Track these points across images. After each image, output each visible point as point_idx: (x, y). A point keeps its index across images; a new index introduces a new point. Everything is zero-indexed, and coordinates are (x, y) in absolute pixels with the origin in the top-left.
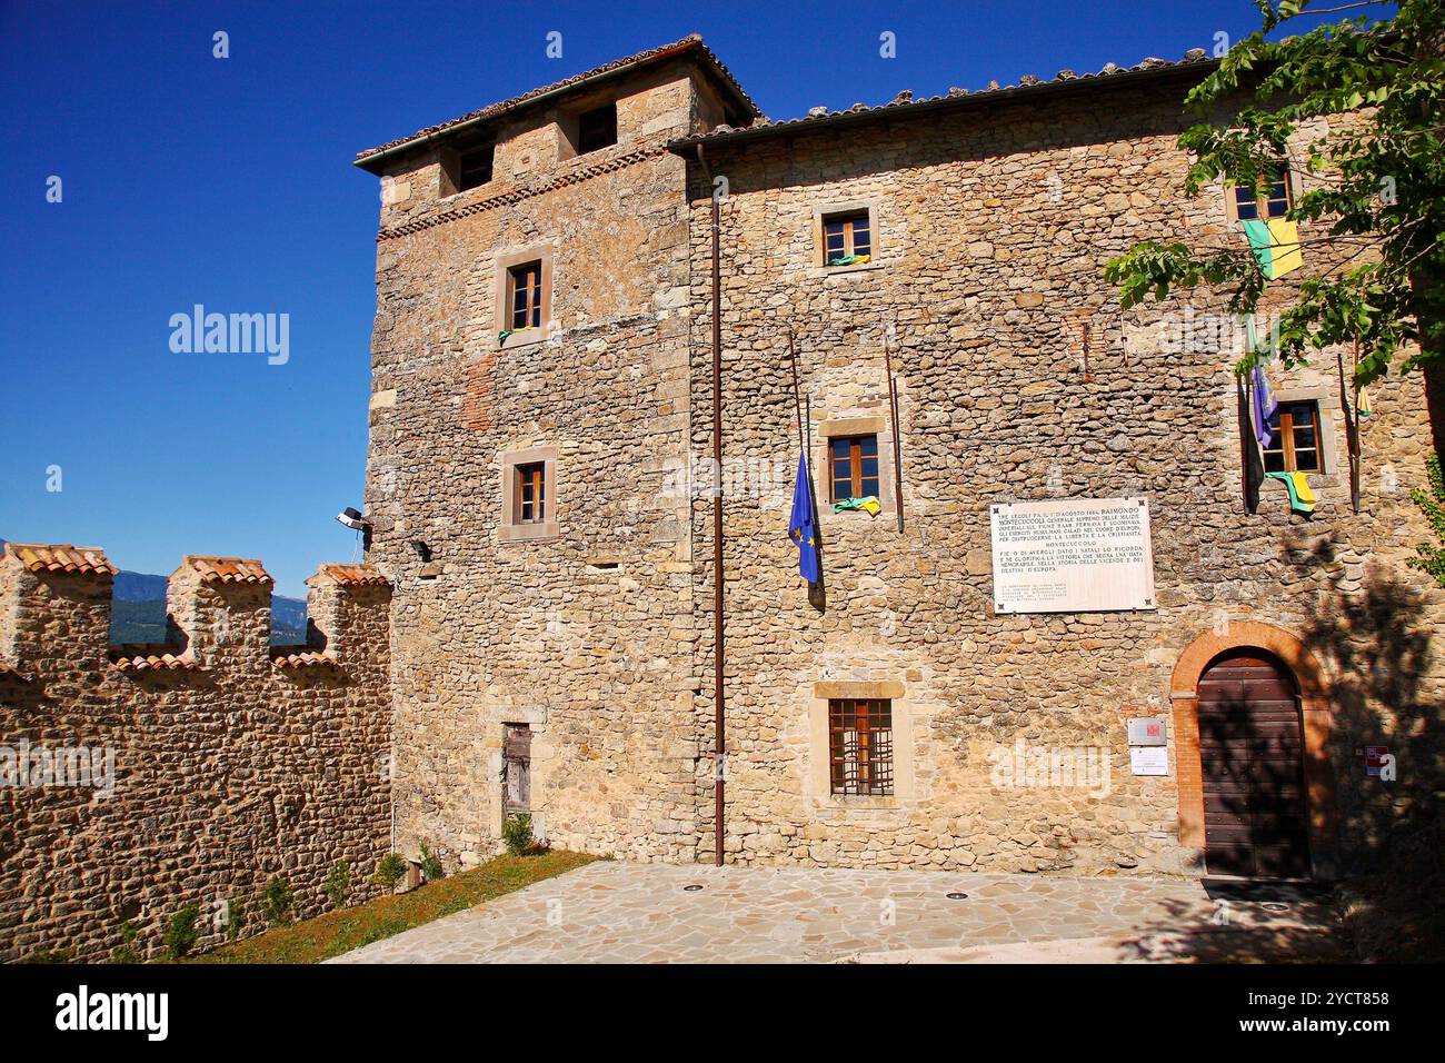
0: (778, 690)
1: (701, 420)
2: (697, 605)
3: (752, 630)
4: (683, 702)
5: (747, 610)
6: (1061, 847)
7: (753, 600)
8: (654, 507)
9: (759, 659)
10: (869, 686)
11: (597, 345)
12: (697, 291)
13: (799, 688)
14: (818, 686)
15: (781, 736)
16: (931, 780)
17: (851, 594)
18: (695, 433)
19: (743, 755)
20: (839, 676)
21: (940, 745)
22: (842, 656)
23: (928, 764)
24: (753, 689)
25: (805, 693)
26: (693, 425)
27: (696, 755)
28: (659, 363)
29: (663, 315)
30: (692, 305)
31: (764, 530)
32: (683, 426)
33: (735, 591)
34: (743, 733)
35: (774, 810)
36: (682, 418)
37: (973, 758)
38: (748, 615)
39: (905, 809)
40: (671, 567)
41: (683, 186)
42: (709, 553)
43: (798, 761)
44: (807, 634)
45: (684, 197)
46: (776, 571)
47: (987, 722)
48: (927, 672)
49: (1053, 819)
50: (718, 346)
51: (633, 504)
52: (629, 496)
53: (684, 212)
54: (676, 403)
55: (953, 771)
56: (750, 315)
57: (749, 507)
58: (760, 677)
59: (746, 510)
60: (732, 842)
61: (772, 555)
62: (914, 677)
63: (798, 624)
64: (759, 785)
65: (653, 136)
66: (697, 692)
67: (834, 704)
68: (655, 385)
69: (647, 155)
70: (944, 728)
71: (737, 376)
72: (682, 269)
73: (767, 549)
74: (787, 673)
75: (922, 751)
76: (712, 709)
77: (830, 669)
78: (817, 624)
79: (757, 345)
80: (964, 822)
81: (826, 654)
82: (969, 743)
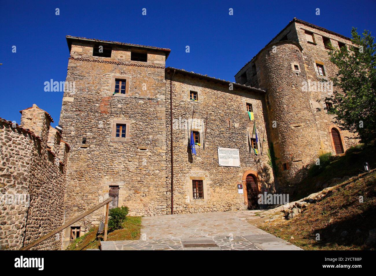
0: (183, 178)
1: (168, 122)
2: (166, 159)
3: (178, 165)
4: (164, 180)
5: (177, 161)
6: (229, 207)
7: (178, 159)
8: (157, 138)
9: (180, 171)
10: (199, 177)
11: (141, 102)
12: (167, 97)
13: (187, 177)
14: (190, 177)
15: (184, 187)
16: (210, 195)
17: (196, 160)
18: (167, 125)
19: (176, 191)
20: (194, 175)
21: (211, 189)
22: (194, 172)
23: (209, 192)
24: (178, 177)
25: (188, 178)
26: (166, 123)
27: (167, 191)
28: (158, 109)
29: (159, 100)
30: (166, 99)
31: (180, 146)
32: (164, 123)
33: (175, 157)
34: (176, 186)
35: (182, 202)
36: (164, 121)
37: (216, 191)
38: (177, 162)
39: (206, 201)
40: (161, 151)
41: (164, 76)
42: (169, 149)
43: (187, 192)
44: (188, 167)
45: (164, 78)
46: (182, 154)
47: (218, 185)
48: (209, 175)
49: (228, 202)
50: (171, 109)
51: (151, 137)
52: (150, 135)
53: (164, 81)
54: (162, 118)
55: (213, 193)
56: (177, 104)
57: (177, 141)
58: (180, 175)
59: (177, 142)
60: (174, 209)
61: (181, 151)
62: (206, 176)
63: (186, 165)
64: (179, 197)
65: (157, 64)
66: (167, 178)
67: (193, 181)
68: (157, 113)
69: (156, 67)
70: (211, 186)
71: (175, 115)
72: (164, 92)
73: (180, 150)
74: (185, 174)
75: (208, 190)
76: (170, 181)
77: (193, 174)
78: (190, 165)
79: (179, 110)
80: (215, 203)
81: (192, 171)
82: (216, 188)
